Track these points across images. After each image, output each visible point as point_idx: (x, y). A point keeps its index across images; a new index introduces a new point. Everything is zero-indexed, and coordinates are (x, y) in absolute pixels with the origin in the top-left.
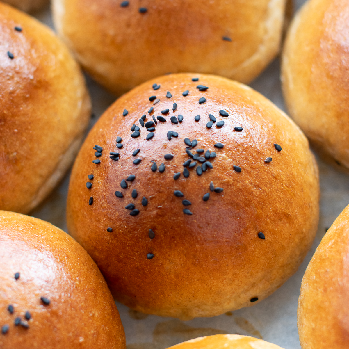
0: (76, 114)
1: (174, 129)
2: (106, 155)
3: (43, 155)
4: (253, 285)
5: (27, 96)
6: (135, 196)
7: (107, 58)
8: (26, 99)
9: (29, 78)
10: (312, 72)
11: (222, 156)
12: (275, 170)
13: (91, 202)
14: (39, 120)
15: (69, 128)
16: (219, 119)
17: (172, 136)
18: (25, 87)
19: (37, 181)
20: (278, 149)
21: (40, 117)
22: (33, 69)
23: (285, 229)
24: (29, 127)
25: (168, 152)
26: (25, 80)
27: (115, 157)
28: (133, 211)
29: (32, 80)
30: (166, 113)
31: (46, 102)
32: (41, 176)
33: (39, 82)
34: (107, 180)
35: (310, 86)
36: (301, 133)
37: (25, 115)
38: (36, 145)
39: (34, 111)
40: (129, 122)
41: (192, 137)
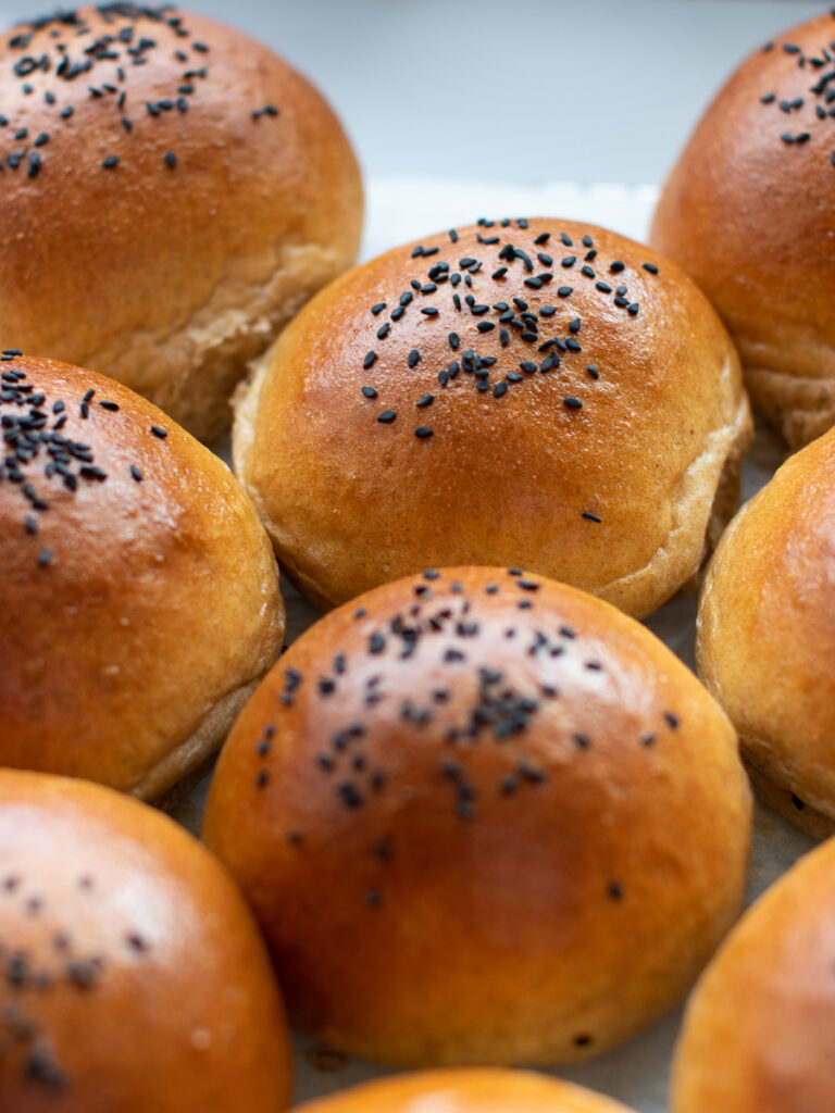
0: (252, 627)
1: (460, 644)
2: (310, 689)
3: (173, 688)
4: (585, 1006)
5: (160, 558)
6: (359, 764)
7: (335, 531)
8: (155, 564)
9: (167, 524)
10: (761, 598)
11: (550, 710)
12: (659, 762)
13: (263, 781)
14: (176, 612)
15: (235, 648)
16: (555, 640)
17: (453, 656)
18: (157, 539)
19: (153, 743)
20: (672, 722)
21: (177, 606)
22: (178, 510)
23: (667, 891)
24: (154, 621)
25: (440, 685)
26: (159, 526)
27: (327, 688)
28: (350, 797)
29: (173, 529)
30: (446, 614)
31: (195, 580)
32: (161, 733)
33: (188, 538)
34: (303, 732)
35: (753, 628)
36: (724, 716)
37: (149, 594)
38: (161, 663)
39: (167, 592)
40: (368, 628)
41: (494, 665)
